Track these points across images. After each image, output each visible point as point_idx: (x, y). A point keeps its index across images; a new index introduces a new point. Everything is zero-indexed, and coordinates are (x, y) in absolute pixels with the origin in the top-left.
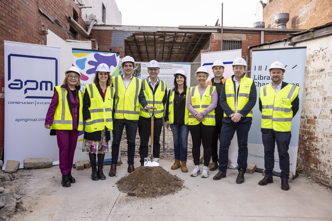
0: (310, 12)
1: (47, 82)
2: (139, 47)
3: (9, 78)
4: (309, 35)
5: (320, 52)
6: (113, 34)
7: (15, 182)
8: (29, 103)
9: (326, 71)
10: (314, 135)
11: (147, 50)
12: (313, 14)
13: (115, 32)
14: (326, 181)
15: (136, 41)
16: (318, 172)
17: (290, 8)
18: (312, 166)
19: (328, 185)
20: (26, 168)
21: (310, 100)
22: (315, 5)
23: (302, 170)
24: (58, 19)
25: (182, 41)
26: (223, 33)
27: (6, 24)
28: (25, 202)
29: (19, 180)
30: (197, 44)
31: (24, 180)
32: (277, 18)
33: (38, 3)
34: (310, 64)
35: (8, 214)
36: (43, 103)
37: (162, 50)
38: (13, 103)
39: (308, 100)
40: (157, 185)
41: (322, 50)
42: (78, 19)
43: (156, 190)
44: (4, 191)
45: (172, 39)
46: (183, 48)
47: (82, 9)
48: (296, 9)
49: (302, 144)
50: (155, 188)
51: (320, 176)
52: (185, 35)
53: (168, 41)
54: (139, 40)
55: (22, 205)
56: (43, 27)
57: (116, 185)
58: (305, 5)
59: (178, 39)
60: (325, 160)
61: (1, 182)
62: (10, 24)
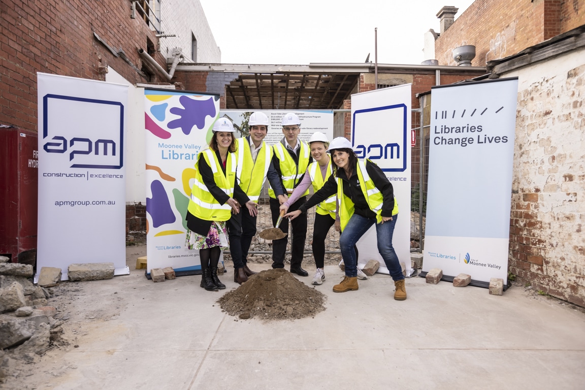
0: (507, 42)
1: (106, 142)
2: (248, 98)
3: (45, 135)
4: (523, 59)
5: (543, 84)
6: (208, 76)
7: (54, 301)
8: (77, 176)
9: (555, 114)
10: (535, 218)
11: (260, 102)
12: (512, 46)
13: (211, 73)
14: (558, 291)
15: (243, 88)
16: (544, 278)
17: (476, 39)
18: (534, 268)
19: (561, 297)
20: (73, 280)
21: (528, 162)
22: (514, 32)
23: (517, 276)
24: (123, 52)
25: (314, 88)
26: (378, 73)
27: (41, 53)
28: (68, 331)
29: (60, 297)
30: (338, 91)
31: (68, 298)
32: (456, 53)
33: (92, 24)
34: (526, 105)
35: (38, 350)
36: (100, 176)
37: (284, 103)
38: (52, 175)
39: (524, 163)
40: (287, 303)
41: (547, 81)
42: (154, 54)
43: (283, 310)
44: (32, 313)
45: (300, 85)
46: (316, 99)
47: (160, 39)
48: (485, 40)
49: (514, 234)
50: (283, 307)
51: (548, 284)
52: (320, 77)
53: (293, 88)
54: (249, 87)
55: (62, 336)
56: (101, 62)
57: (218, 304)
58: (499, 34)
59: (309, 85)
60: (556, 257)
61: (30, 300)
62: (47, 53)
